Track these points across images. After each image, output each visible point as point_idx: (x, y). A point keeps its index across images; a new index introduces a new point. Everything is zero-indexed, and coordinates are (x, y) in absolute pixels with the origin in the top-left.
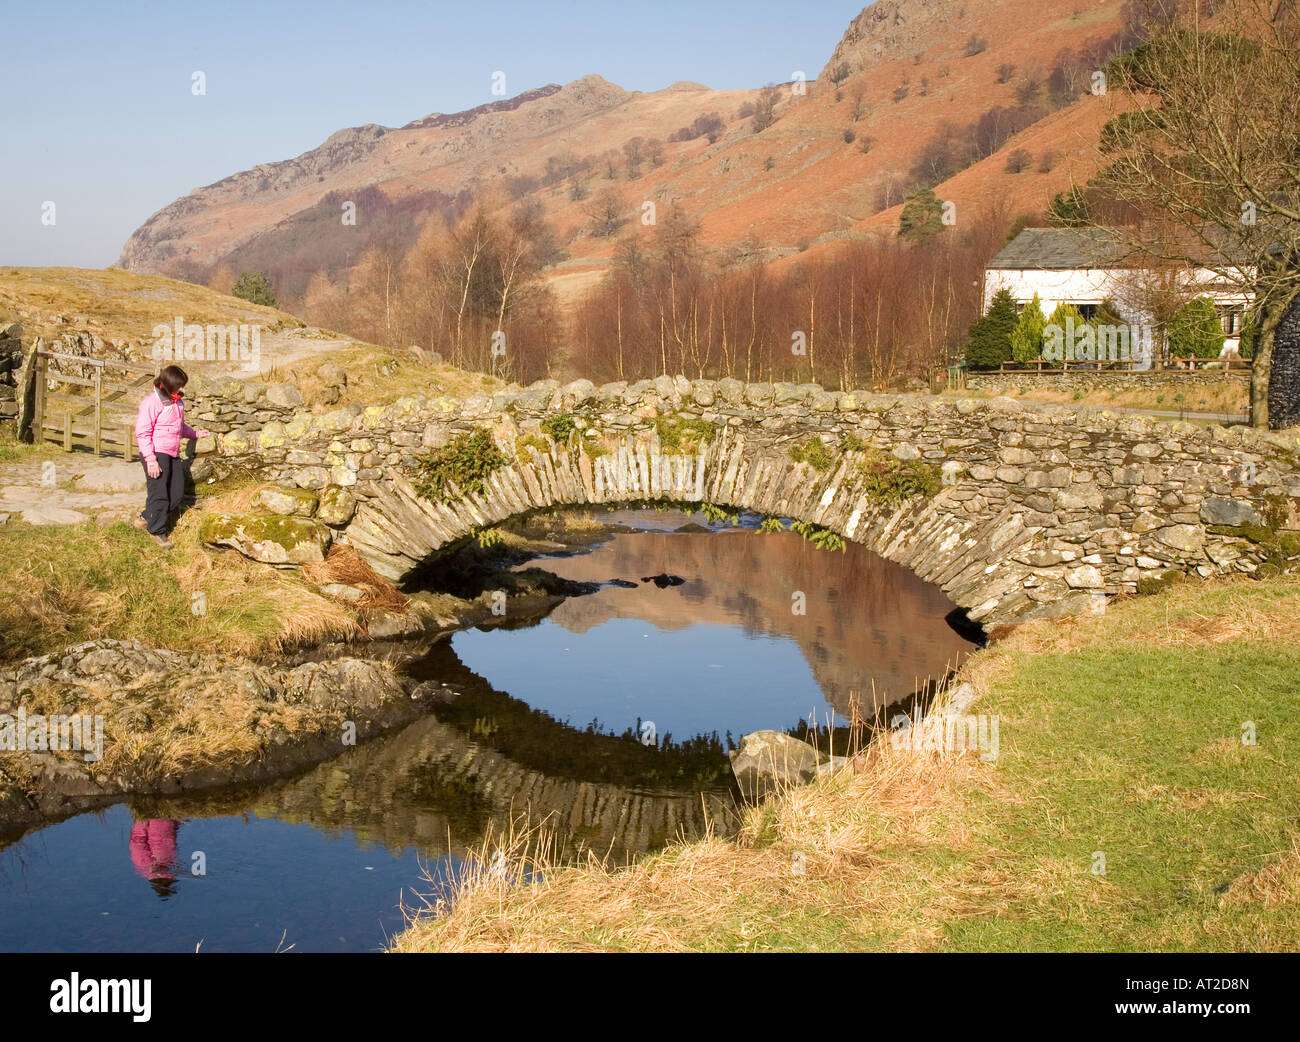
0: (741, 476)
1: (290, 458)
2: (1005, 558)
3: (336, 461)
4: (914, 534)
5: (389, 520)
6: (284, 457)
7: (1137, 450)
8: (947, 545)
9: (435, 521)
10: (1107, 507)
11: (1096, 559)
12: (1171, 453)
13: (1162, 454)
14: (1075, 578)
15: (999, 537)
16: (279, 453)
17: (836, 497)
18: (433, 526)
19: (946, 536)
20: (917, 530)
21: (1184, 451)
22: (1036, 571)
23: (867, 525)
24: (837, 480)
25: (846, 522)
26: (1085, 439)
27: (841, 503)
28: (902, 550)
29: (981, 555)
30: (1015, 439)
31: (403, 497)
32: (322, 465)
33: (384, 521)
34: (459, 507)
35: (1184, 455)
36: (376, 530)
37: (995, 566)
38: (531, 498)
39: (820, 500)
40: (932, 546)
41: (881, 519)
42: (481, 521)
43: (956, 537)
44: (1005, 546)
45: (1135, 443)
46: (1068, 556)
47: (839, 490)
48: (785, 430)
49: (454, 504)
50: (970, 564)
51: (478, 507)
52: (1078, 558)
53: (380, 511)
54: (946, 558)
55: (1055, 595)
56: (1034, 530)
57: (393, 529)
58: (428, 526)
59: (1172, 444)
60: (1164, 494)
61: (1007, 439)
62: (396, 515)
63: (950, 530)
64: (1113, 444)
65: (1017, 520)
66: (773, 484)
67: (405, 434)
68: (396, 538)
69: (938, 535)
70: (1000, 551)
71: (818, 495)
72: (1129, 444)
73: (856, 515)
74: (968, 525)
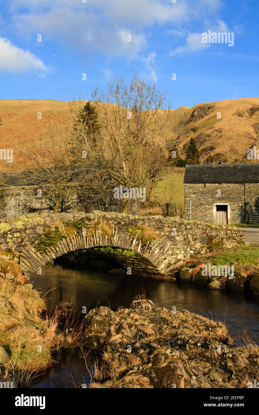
0: (118, 238)
3: (10, 241)
4: (151, 250)
5: (27, 260)
8: (156, 252)
9: (41, 259)
10: (184, 240)
11: (183, 252)
12: (193, 227)
13: (191, 227)
14: (179, 257)
15: (166, 249)
17: (136, 241)
18: (40, 261)
21: (194, 226)
22: (172, 257)
23: (142, 249)
24: (136, 238)
25: (138, 249)
27: (136, 244)
28: (148, 254)
29: (163, 254)
30: (167, 225)
31: (31, 252)
32: (5, 243)
33: (25, 261)
34: (49, 254)
35: (195, 227)
36: (23, 264)
37: (165, 256)
38: (69, 249)
41: (144, 247)
42: (55, 258)
43: (158, 250)
44: (167, 251)
47: (136, 240)
49: (48, 253)
50: (161, 256)
51: (54, 253)
52: (179, 252)
54: (156, 255)
56: (172, 247)
57: (28, 263)
58: (37, 261)
59: (192, 225)
60: (193, 236)
62: (29, 258)
63: (157, 248)
64: (183, 225)
66: (124, 240)
67: (31, 230)
68: (29, 266)
69: (155, 250)
70: (166, 252)
71: (132, 242)
72: (186, 226)
73: (140, 246)
74: (160, 247)
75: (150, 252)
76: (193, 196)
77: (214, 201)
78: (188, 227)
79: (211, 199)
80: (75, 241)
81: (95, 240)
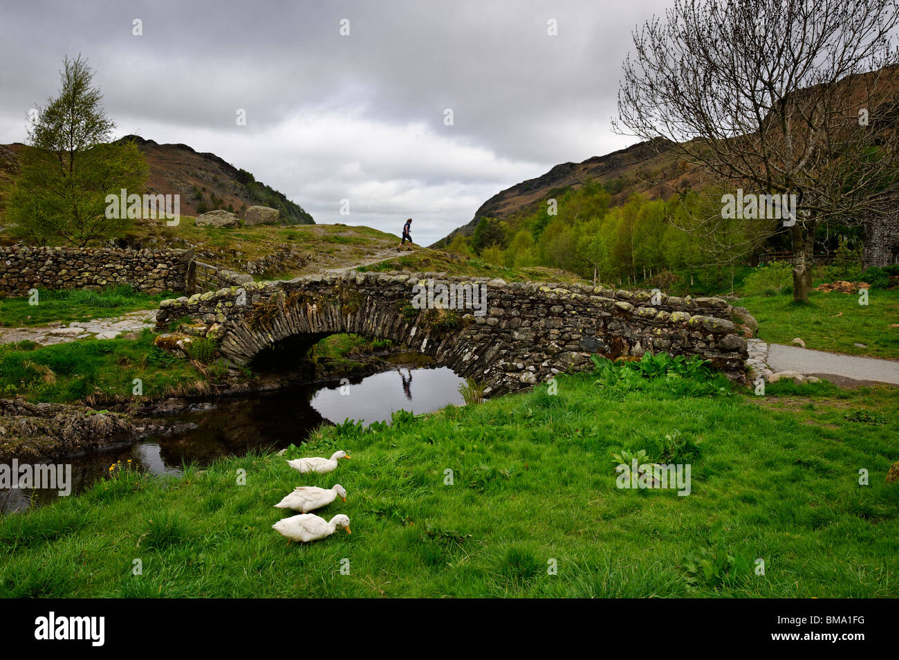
0: (375, 321)
1: (201, 309)
2: (492, 367)
3: (219, 311)
4: (451, 351)
5: (240, 338)
6: (198, 309)
7: (552, 309)
8: (466, 358)
10: (537, 340)
11: (532, 368)
12: (568, 311)
13: (564, 311)
14: (523, 378)
15: (490, 354)
16: (195, 307)
17: (417, 331)
18: (256, 342)
19: (465, 353)
20: (452, 349)
21: (574, 310)
22: (507, 374)
23: (430, 346)
24: (417, 323)
25: (421, 344)
26: (528, 303)
27: (419, 335)
28: (446, 360)
29: (482, 364)
30: (496, 302)
31: (245, 329)
32: (212, 313)
33: (237, 339)
34: (264, 333)
35: (574, 312)
36: (234, 343)
37: (488, 370)
38: (291, 331)
39: (410, 333)
40: (459, 359)
41: (437, 344)
42: (272, 340)
43: (470, 353)
44: (491, 359)
45: (551, 305)
46: (520, 366)
47: (418, 328)
48: (393, 298)
49: (262, 332)
50: (477, 368)
51: (271, 334)
52: (524, 368)
53: (235, 334)
54: (466, 364)
55: (516, 386)
56: (504, 351)
57: (241, 343)
58: (254, 342)
59: (568, 306)
60: (563, 333)
61: (492, 303)
62: (242, 336)
63: (467, 350)
64: (541, 306)
65: (497, 347)
66: (389, 324)
68: (242, 347)
69: (462, 353)
70: (489, 362)
71: (409, 331)
72: (549, 306)
73: (425, 341)
74: (475, 348)
75: (450, 355)
78: (557, 309)
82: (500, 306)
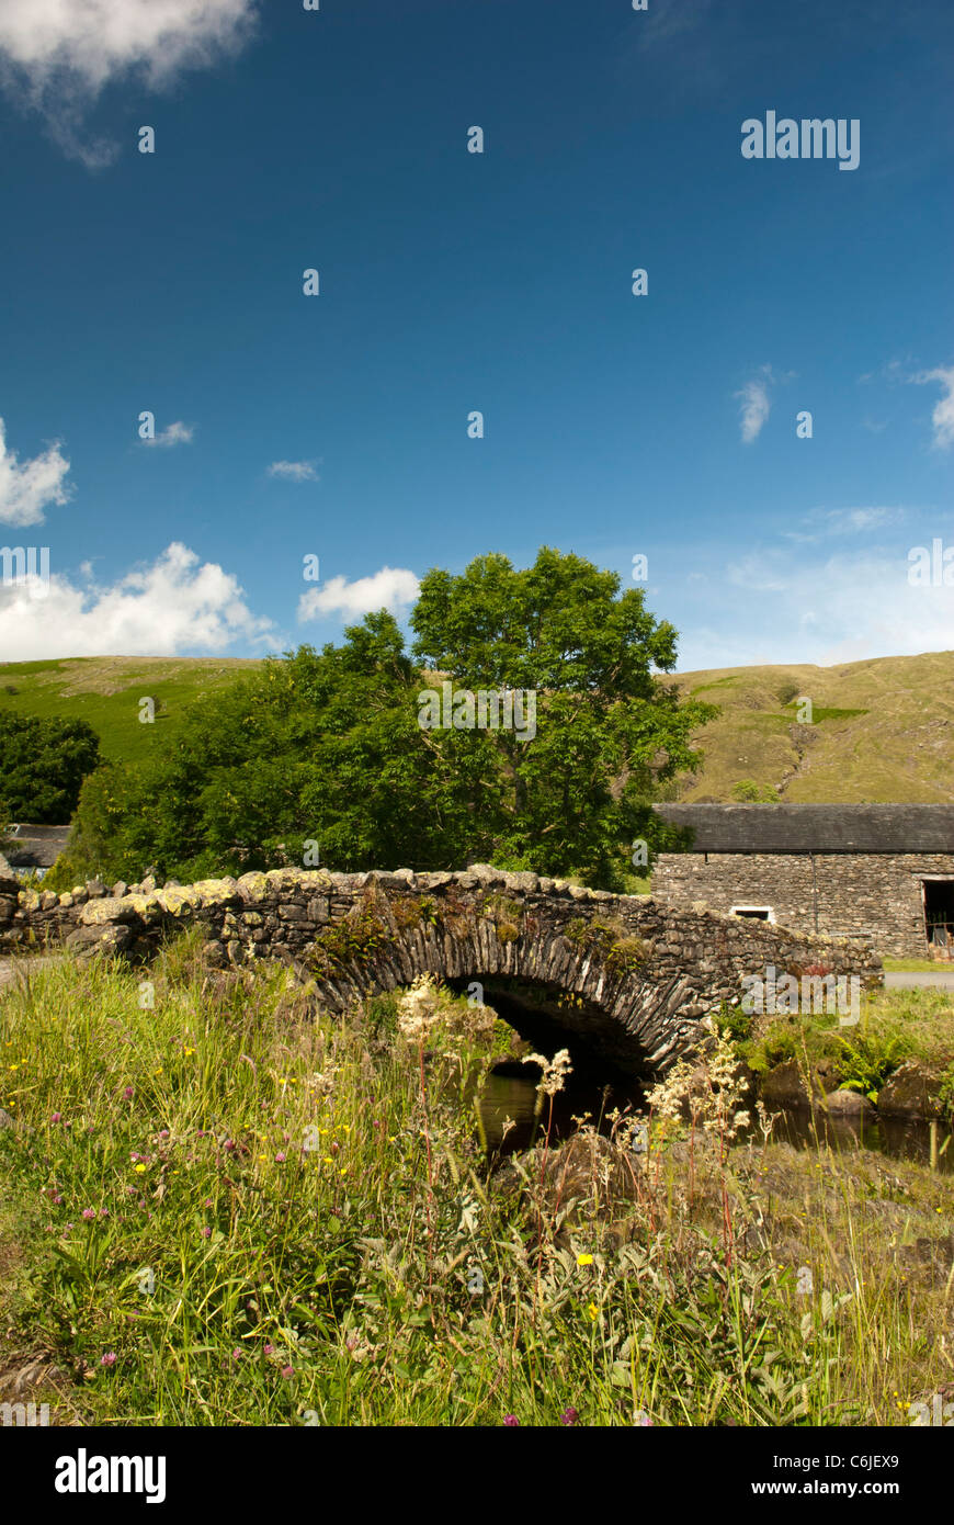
2: (673, 1012)
3: (232, 935)
15: (673, 995)
17: (590, 969)
22: (688, 1020)
23: (606, 990)
24: (590, 955)
25: (595, 990)
27: (591, 974)
28: (623, 1010)
29: (663, 1010)
32: (219, 939)
37: (668, 1018)
39: (581, 971)
40: (638, 1006)
43: (651, 996)
44: (675, 1003)
46: (705, 1007)
47: (591, 963)
52: (709, 1009)
54: (646, 1014)
56: (690, 990)
61: (668, 924)
64: (717, 928)
65: (680, 983)
67: (293, 907)
69: (642, 997)
70: (673, 1006)
71: (579, 969)
73: (601, 981)
74: (656, 989)
75: (630, 1000)
76: (676, 886)
77: (732, 901)
79: (724, 895)
80: (421, 951)
81: (478, 954)
82: (677, 929)
